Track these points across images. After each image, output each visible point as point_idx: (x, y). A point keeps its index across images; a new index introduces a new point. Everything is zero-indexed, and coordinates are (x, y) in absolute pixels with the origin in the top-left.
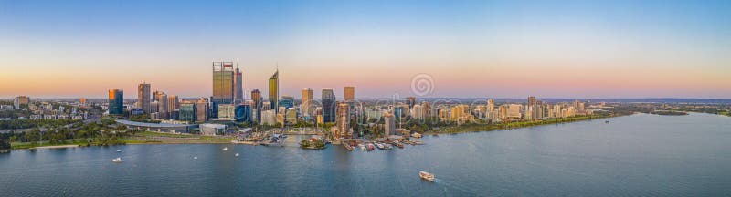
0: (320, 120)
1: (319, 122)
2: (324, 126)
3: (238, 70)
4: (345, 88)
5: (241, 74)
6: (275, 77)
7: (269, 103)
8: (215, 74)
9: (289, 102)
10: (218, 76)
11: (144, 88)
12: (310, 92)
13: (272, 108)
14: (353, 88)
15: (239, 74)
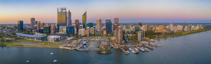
0: (105, 33)
1: (104, 34)
2: (107, 36)
3: (69, 11)
4: (115, 19)
5: (71, 13)
6: (85, 14)
7: (82, 25)
8: (58, 13)
9: (91, 25)
10: (60, 14)
11: (33, 20)
12: (100, 20)
13: (84, 27)
14: (118, 19)
15: (70, 13)
